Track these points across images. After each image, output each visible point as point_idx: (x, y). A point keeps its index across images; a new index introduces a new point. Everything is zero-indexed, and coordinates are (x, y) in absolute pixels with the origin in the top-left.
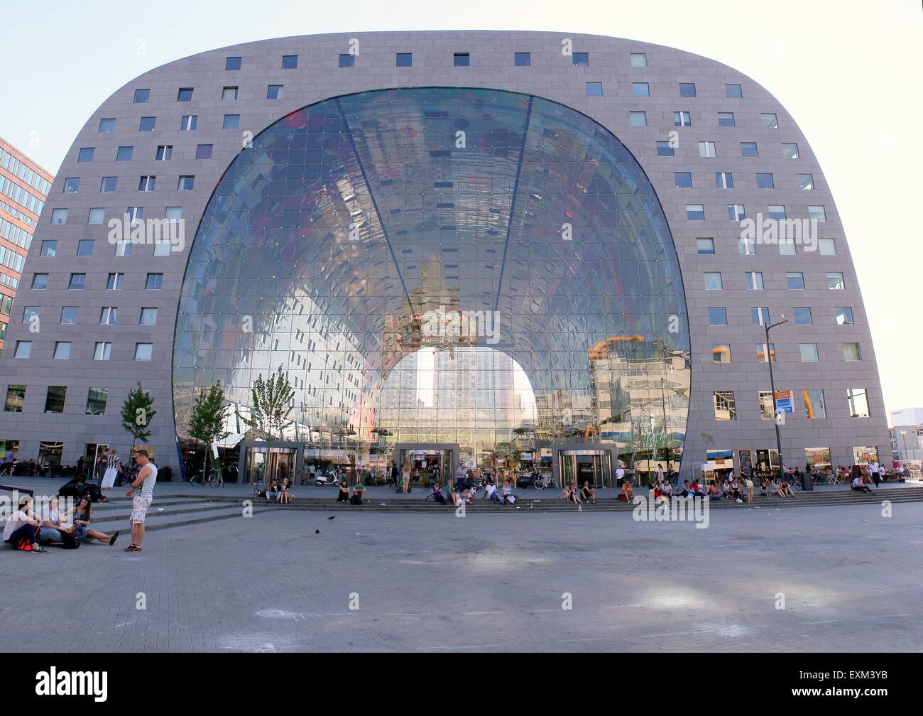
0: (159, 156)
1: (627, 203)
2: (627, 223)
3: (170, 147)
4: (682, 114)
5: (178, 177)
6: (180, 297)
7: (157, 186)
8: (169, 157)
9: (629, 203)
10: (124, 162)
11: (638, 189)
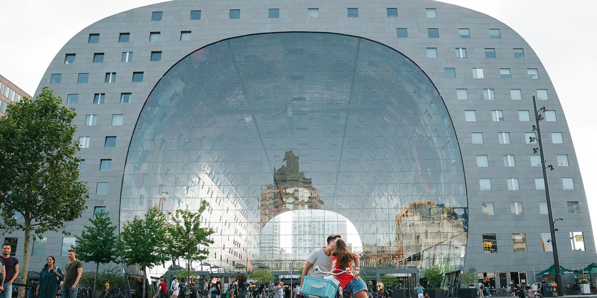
0: (107, 80)
1: (425, 110)
2: (425, 123)
3: (114, 73)
4: (461, 49)
5: (120, 94)
6: (124, 175)
7: (106, 101)
8: (114, 81)
9: (427, 110)
10: (83, 84)
11: (432, 101)
